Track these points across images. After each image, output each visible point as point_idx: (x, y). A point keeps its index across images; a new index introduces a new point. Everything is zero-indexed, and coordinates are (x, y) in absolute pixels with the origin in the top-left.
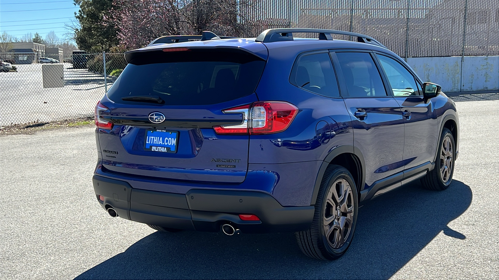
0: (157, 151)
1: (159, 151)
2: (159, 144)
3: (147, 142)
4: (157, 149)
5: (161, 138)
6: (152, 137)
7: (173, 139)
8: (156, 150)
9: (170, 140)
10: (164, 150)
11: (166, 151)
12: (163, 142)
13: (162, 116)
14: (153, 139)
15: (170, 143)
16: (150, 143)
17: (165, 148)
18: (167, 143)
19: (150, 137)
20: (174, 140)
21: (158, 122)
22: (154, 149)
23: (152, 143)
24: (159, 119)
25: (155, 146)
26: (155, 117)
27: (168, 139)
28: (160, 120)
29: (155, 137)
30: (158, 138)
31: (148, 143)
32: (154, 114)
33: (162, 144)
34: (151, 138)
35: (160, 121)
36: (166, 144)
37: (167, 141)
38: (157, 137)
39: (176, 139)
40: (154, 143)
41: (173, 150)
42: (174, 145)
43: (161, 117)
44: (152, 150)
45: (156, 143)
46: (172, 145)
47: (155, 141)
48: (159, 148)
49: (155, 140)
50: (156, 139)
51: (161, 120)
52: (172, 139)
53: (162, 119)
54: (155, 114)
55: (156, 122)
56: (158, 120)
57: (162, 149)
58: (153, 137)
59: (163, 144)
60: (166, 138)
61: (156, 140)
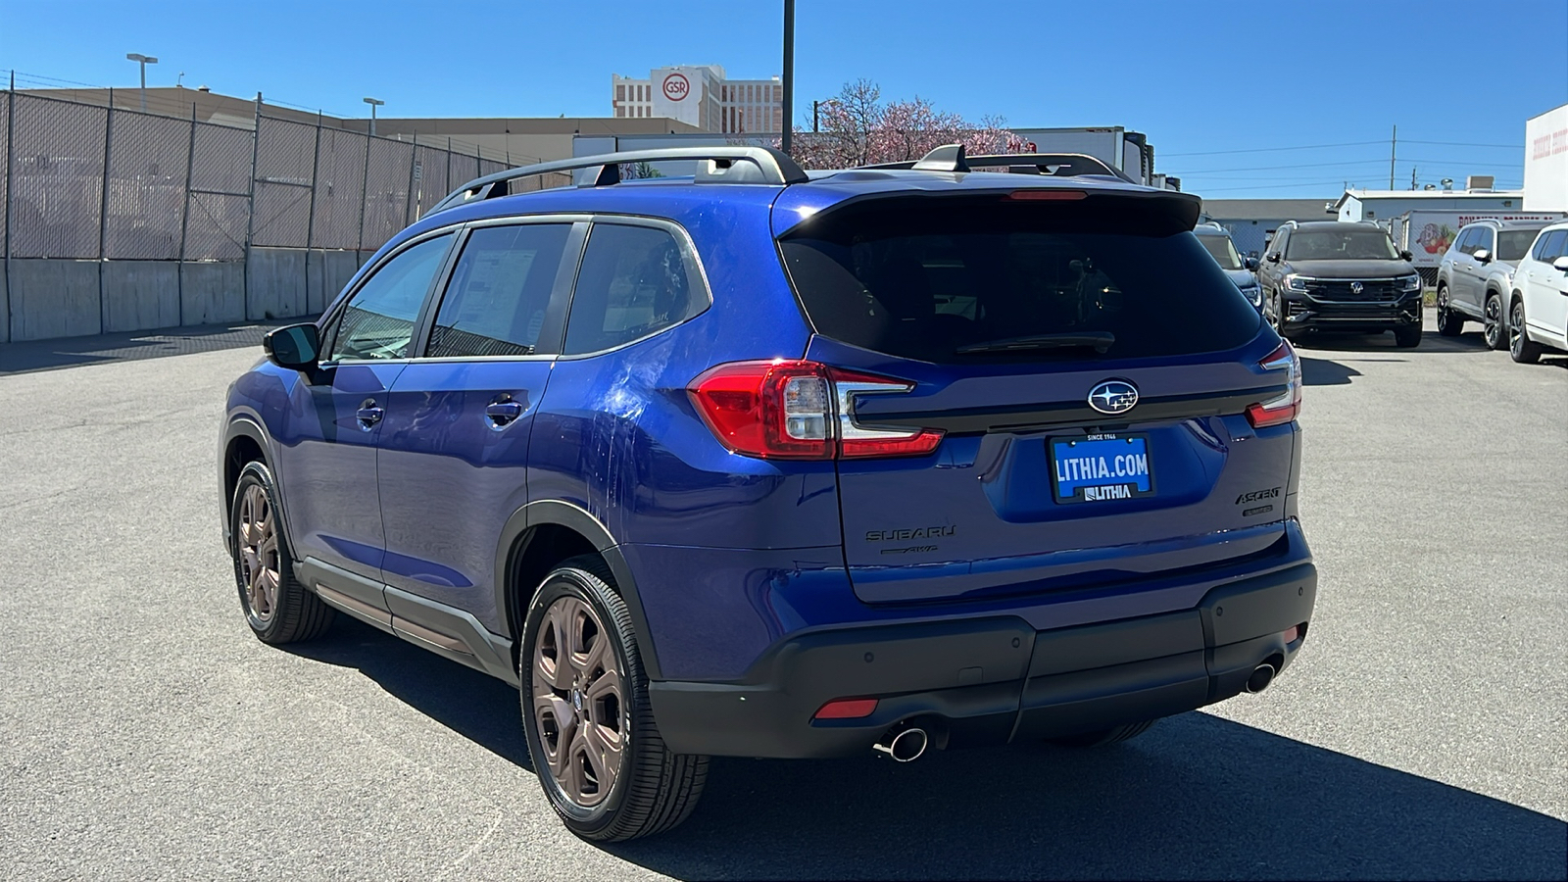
0: (1102, 500)
1: (1109, 498)
2: (1100, 476)
3: (1061, 479)
4: (1100, 494)
5: (1102, 459)
6: (1071, 461)
7: (1137, 456)
8: (1098, 498)
9: (1130, 460)
10: (1121, 493)
11: (1129, 496)
12: (1111, 469)
13: (1132, 391)
14: (1078, 465)
15: (1131, 470)
16: (1068, 479)
17: (1126, 486)
18: (1124, 471)
19: (1066, 461)
20: (1141, 458)
21: (1118, 408)
22: (1090, 494)
23: (1076, 478)
24: (1122, 400)
25: (1094, 487)
26: (1108, 395)
27: (1125, 458)
28: (1125, 402)
29: (1082, 460)
30: (1093, 459)
31: (1063, 479)
32: (1105, 386)
33: (1108, 476)
34: (1070, 465)
35: (1125, 407)
36: (1122, 474)
37: (1122, 466)
38: (1087, 460)
39: (1144, 455)
40: (1084, 478)
41: (1143, 488)
42: (1143, 472)
43: (1129, 394)
44: (1087, 499)
45: (1090, 477)
46: (1139, 473)
47: (1086, 472)
48: (1107, 488)
49: (1083, 469)
50: (1085, 465)
51: (1127, 404)
52: (1135, 457)
53: (1131, 399)
54: (1109, 385)
55: (1113, 409)
56: (1119, 402)
57: (1117, 492)
58: (1076, 460)
59: (1113, 475)
60: (1119, 457)
61: (1088, 468)
